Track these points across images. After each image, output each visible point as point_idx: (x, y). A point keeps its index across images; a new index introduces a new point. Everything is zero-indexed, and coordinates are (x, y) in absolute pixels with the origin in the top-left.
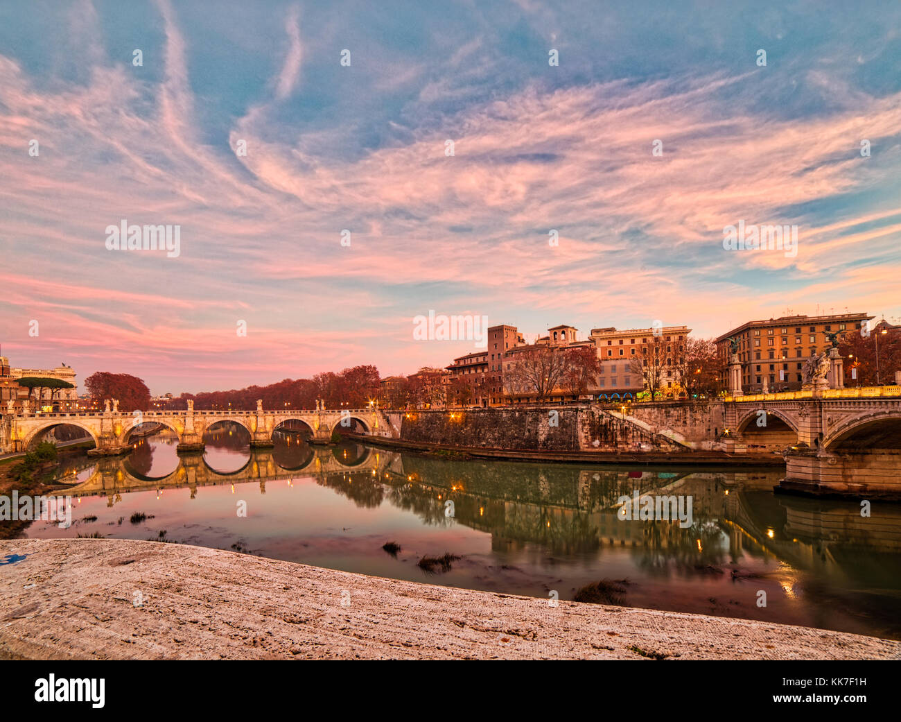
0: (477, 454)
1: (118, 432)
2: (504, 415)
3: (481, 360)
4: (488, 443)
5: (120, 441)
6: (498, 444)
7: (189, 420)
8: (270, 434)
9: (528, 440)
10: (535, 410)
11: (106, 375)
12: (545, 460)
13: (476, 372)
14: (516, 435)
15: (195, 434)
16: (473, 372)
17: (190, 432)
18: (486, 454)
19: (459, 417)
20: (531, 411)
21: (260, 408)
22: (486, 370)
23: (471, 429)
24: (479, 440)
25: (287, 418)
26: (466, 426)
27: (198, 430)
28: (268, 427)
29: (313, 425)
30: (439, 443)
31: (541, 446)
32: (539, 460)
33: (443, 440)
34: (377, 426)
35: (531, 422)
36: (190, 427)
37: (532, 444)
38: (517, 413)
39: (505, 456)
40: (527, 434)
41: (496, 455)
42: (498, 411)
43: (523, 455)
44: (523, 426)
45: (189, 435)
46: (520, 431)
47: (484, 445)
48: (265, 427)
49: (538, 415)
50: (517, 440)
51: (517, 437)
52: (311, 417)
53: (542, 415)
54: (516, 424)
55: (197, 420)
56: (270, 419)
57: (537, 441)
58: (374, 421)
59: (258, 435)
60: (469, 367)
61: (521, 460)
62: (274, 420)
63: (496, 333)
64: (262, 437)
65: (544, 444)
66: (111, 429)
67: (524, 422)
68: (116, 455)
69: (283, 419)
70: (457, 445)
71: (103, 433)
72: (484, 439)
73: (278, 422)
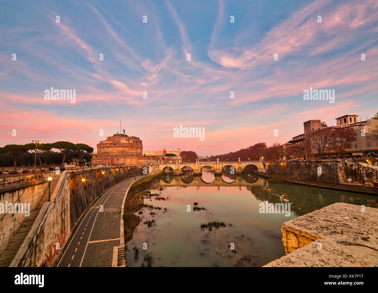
0: (288, 181)
1: (179, 169)
2: (302, 163)
3: (302, 137)
5: (180, 171)
6: (299, 177)
7: (196, 165)
8: (221, 170)
9: (312, 176)
10: (316, 162)
11: (184, 152)
12: (316, 186)
13: (300, 143)
14: (307, 173)
15: (198, 170)
17: (197, 169)
18: (291, 181)
19: (285, 164)
20: (314, 162)
22: (304, 142)
23: (289, 170)
24: (292, 175)
25: (227, 165)
26: (287, 168)
27: (199, 169)
28: (220, 168)
29: (236, 167)
30: (278, 175)
31: (318, 179)
32: (314, 186)
33: (280, 174)
34: (261, 168)
35: (314, 167)
36: (197, 168)
37: (314, 177)
38: (308, 163)
39: (298, 183)
40: (312, 173)
41: (295, 182)
42: (300, 162)
43: (306, 183)
44: (310, 169)
45: (196, 170)
46: (309, 171)
47: (294, 177)
48: (219, 168)
49: (317, 164)
50: (307, 176)
51: (307, 174)
53: (319, 164)
54: (307, 168)
55: (199, 165)
56: (221, 165)
57: (316, 177)
58: (260, 166)
59: (216, 171)
60: (297, 141)
61: (305, 185)
62: (222, 165)
63: (307, 124)
64: (218, 171)
65: (320, 178)
66: (177, 168)
67: (311, 167)
68: (178, 175)
69: (225, 165)
70: (284, 177)
71: (176, 169)
72: (294, 175)
73: (224, 166)
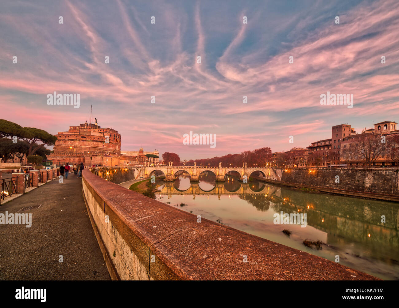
0: (323, 191)
1: (172, 173)
2: (342, 172)
3: (327, 143)
4: (330, 186)
5: (173, 176)
6: (337, 187)
7: (195, 170)
8: (224, 177)
9: (357, 186)
10: (363, 170)
12: (370, 198)
13: (324, 149)
14: (349, 183)
15: (196, 175)
16: (322, 149)
17: (195, 174)
18: (329, 191)
19: (314, 172)
20: (360, 170)
21: (220, 166)
22: (330, 148)
23: (320, 178)
24: (325, 184)
25: (231, 170)
26: (318, 176)
27: (197, 174)
28: (223, 174)
29: (241, 173)
30: (302, 184)
31: (366, 190)
32: (366, 197)
33: (304, 183)
34: (269, 175)
35: (359, 176)
36: (195, 173)
37: (360, 188)
38: (350, 171)
39: (341, 193)
40: (357, 182)
41: (335, 192)
42: (338, 170)
43: (353, 194)
44: (354, 178)
45: (194, 175)
46: (352, 180)
47: (328, 187)
48: (222, 174)
49: (365, 172)
50: (349, 186)
51: (350, 184)
52: (241, 170)
53: (368, 173)
54: (349, 177)
55: (197, 170)
56: (224, 170)
57: (364, 187)
58: (268, 172)
59: (219, 177)
60: (320, 147)
61: (352, 196)
62: (226, 171)
63: (337, 129)
64: (220, 178)
65: (369, 189)
66: (170, 172)
67: (355, 176)
68: (171, 181)
69: (229, 170)
70: (312, 186)
71: (168, 173)
72: (328, 184)
73: (227, 172)
